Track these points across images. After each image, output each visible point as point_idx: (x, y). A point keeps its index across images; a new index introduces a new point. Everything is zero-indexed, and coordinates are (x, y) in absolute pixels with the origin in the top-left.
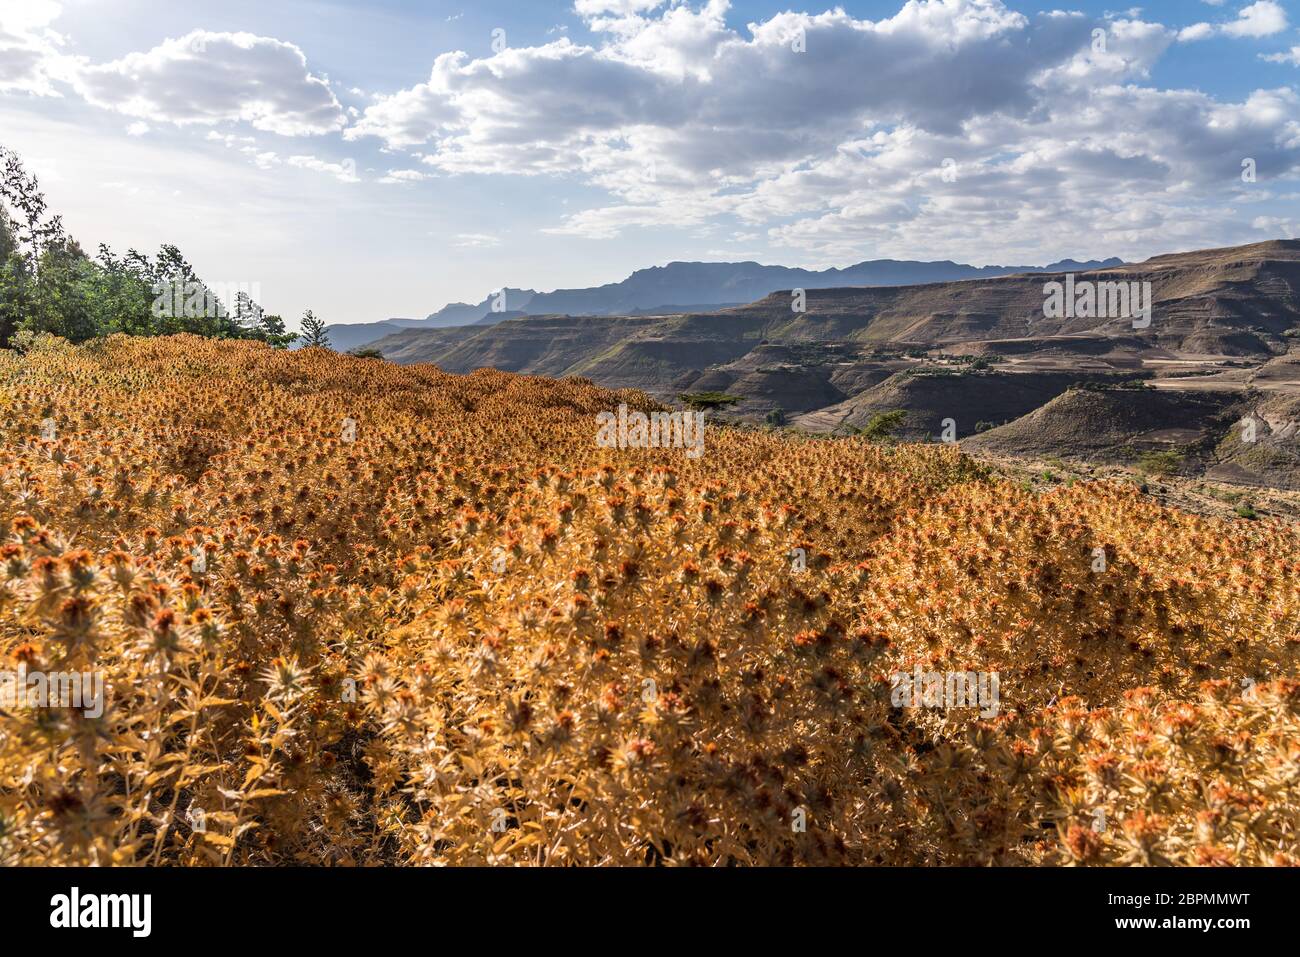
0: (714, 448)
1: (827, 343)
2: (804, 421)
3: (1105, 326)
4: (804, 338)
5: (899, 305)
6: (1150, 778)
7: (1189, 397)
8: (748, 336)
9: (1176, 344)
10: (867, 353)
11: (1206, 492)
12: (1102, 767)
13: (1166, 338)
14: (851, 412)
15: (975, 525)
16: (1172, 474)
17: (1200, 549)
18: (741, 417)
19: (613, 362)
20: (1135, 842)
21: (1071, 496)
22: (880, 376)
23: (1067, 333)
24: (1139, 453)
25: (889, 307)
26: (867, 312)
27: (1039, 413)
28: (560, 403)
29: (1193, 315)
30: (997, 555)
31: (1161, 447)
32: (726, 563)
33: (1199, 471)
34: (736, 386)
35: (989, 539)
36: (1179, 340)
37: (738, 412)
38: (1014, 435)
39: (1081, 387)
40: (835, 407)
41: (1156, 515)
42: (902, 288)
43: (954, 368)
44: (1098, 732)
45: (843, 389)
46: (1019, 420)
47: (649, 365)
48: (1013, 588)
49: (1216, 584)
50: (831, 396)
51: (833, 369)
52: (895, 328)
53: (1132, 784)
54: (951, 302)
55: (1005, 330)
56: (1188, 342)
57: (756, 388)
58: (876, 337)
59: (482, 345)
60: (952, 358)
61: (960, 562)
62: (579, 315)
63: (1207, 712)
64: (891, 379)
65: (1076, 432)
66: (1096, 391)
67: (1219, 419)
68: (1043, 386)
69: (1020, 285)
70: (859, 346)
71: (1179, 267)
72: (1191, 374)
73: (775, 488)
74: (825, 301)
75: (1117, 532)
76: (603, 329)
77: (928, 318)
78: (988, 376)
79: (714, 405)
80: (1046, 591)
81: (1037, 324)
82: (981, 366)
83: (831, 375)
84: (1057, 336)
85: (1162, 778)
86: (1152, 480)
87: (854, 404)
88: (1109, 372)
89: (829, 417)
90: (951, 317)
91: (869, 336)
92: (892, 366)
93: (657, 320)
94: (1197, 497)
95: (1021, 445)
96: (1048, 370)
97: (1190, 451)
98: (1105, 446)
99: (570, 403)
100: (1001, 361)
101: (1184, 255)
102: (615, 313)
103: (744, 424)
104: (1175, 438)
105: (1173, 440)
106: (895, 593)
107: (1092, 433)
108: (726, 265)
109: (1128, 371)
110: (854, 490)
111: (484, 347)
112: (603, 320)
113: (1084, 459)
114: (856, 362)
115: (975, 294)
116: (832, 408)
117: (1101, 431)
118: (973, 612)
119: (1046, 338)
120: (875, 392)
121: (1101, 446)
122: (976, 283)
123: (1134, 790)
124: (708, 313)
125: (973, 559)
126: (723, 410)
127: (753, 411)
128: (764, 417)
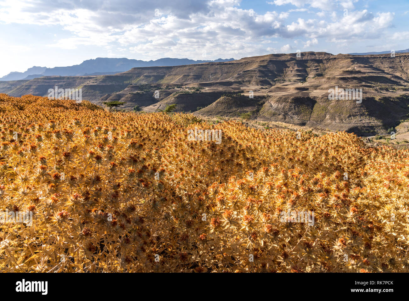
0: (114, 118)
1: (151, 84)
2: (146, 109)
3: (231, 78)
4: (144, 83)
5: (172, 72)
6: (233, 200)
8: (126, 82)
10: (164, 87)
11: (258, 123)
12: (220, 200)
13: (246, 81)
14: (160, 106)
16: (249, 119)
17: (254, 137)
18: (125, 109)
20: (226, 219)
21: (223, 125)
22: (168, 94)
23: (221, 80)
24: (241, 114)
25: (169, 73)
26: (163, 74)
27: (214, 103)
28: (58, 106)
29: (253, 75)
31: (246, 112)
32: (102, 148)
33: (256, 118)
34: (123, 99)
36: (249, 82)
37: (124, 107)
38: (208, 110)
39: (225, 96)
40: (155, 104)
41: (244, 129)
42: (174, 67)
43: (190, 91)
44: (221, 190)
46: (209, 106)
47: (92, 93)
48: (204, 151)
49: (257, 145)
50: (154, 101)
51: (154, 92)
52: (172, 79)
53: (229, 203)
54: (188, 71)
55: (204, 79)
56: (252, 82)
57: (129, 99)
58: (166, 82)
59: (27, 87)
60: (189, 88)
61: (188, 145)
62: (65, 76)
64: (172, 95)
65: (224, 109)
66: (229, 97)
67: (260, 103)
68: (214, 96)
69: (207, 66)
70: (161, 85)
71: (249, 61)
72: (253, 91)
73: (132, 128)
74: (150, 71)
75: (234, 134)
76: (74, 81)
77: (182, 76)
78: (200, 93)
79: (116, 105)
80: (213, 150)
81: (213, 77)
82: (198, 90)
84: (218, 81)
85: (236, 200)
86: (244, 121)
87: (161, 103)
88: (232, 91)
89: (153, 107)
90: (188, 76)
91: (164, 82)
92: (172, 91)
93: (94, 78)
94: (255, 125)
95: (210, 113)
96: (216, 91)
97: (253, 112)
98: (232, 112)
99: (62, 106)
100: (203, 89)
101: (250, 58)
102: (78, 75)
103: (126, 111)
104: (250, 109)
105: (249, 110)
107: (229, 109)
108: (116, 59)
109: (237, 91)
110: (157, 127)
111: (28, 88)
112: (74, 77)
113: (227, 116)
114: (161, 90)
115: (195, 68)
117: (231, 108)
118: (193, 159)
119: (215, 82)
120: (167, 99)
122: (195, 65)
124: (111, 75)
125: (192, 144)
126: (119, 107)
127: (129, 107)
128: (133, 108)
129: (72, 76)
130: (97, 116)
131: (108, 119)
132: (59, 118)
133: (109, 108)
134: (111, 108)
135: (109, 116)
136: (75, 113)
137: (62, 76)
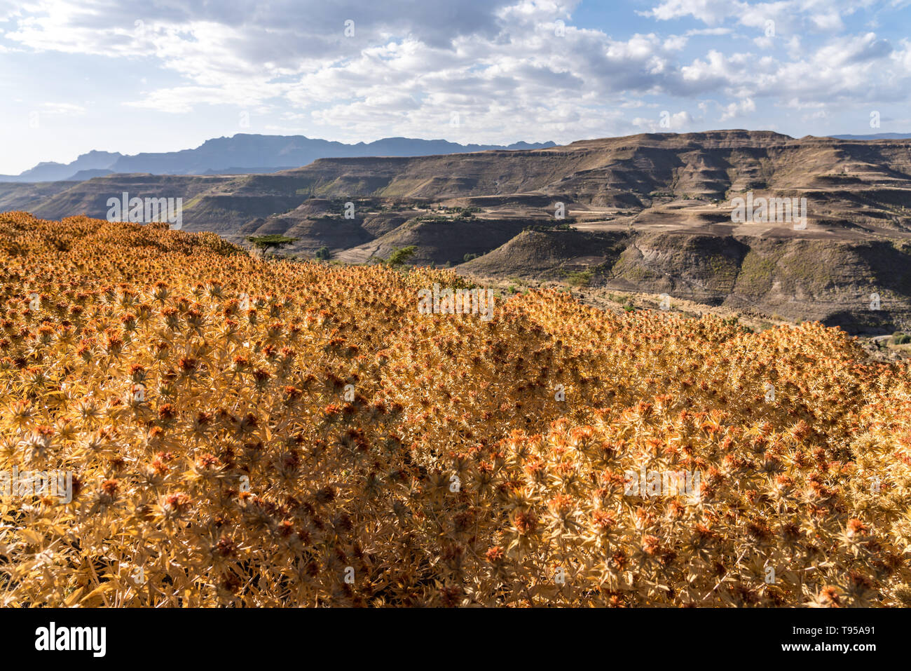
0: (273, 275)
1: (360, 198)
2: (344, 255)
3: (546, 187)
4: (342, 193)
5: (409, 171)
6: (565, 474)
7: (598, 235)
8: (300, 192)
9: (588, 200)
11: (607, 296)
12: (535, 470)
13: (583, 196)
14: (378, 248)
15: (450, 320)
16: (587, 285)
17: (593, 329)
18: (297, 253)
19: (193, 212)
20: (556, 515)
21: (526, 299)
22: (398, 222)
23: (522, 192)
24: (567, 273)
25: (402, 172)
26: (387, 176)
27: (505, 247)
28: (145, 243)
29: (598, 181)
30: (465, 339)
31: (581, 268)
32: (271, 355)
33: (603, 283)
34: (292, 230)
35: (460, 328)
36: (590, 197)
37: (295, 250)
38: (490, 262)
39: (531, 229)
40: (366, 245)
41: (576, 310)
42: (412, 158)
43: (449, 216)
44: (533, 449)
45: (372, 232)
46: (493, 252)
47: (222, 214)
48: (477, 361)
49: (605, 349)
50: (364, 237)
51: (364, 217)
52: (408, 187)
53: (554, 480)
54: (445, 169)
55: (482, 189)
56: (595, 199)
57: (307, 232)
58: (394, 193)
59: (74, 198)
60: (447, 209)
61: (441, 346)
62: (162, 174)
63: (599, 430)
64: (406, 224)
65: (529, 259)
66: (540, 231)
67: (614, 249)
68: (507, 229)
69: (491, 158)
70: (383, 200)
71: (589, 149)
72: (597, 220)
74: (357, 167)
75: (550, 323)
76: (182, 186)
77: (431, 180)
78: (472, 221)
79: (275, 245)
80: (497, 360)
81: (503, 185)
82: (467, 214)
83: (363, 222)
84: (516, 194)
85: (572, 473)
86: (575, 290)
87: (380, 243)
88: (548, 219)
89: (362, 252)
90: (446, 180)
91: (390, 192)
92: (406, 215)
93: (227, 179)
94: (601, 300)
95: (495, 270)
96: (510, 218)
97: (597, 271)
98: (547, 269)
99: (154, 243)
100: (480, 211)
101: (592, 141)
102: (191, 173)
103: (299, 259)
104: (589, 262)
105: (587, 263)
106: (399, 373)
107: (539, 260)
108: (280, 137)
109: (560, 218)
110: (375, 300)
111: (77, 199)
112: (181, 178)
113: (534, 278)
114: (381, 212)
115: (462, 163)
116: (364, 246)
117: (544, 259)
118: (451, 380)
119: (508, 195)
120: (395, 233)
121: (544, 269)
122: (462, 156)
123: (556, 483)
124: (268, 174)
125: (450, 344)
126: (283, 248)
127: (306, 249)
128: (315, 253)
129: (178, 175)
130: (234, 268)
131: (259, 277)
132: (149, 273)
133: (260, 251)
134: (264, 252)
135: (261, 271)
136: (184, 261)
137: (156, 173)
